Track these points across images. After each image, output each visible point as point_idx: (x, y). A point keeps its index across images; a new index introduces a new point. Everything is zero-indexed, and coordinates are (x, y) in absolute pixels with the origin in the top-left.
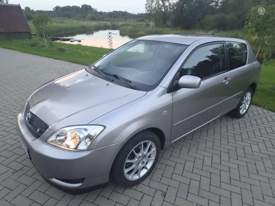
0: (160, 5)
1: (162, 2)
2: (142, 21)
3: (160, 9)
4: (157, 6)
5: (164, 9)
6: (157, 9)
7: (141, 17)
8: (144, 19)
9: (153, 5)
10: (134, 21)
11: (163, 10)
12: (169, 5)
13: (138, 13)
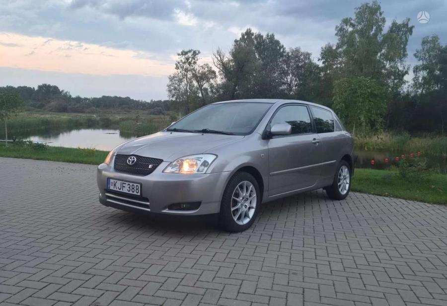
0: (193, 86)
1: (198, 82)
2: (160, 113)
3: (195, 93)
4: (189, 88)
5: (202, 94)
6: (189, 94)
7: (158, 107)
8: (163, 110)
9: (181, 86)
10: (143, 114)
11: (200, 95)
12: (211, 88)
13: (152, 101)
